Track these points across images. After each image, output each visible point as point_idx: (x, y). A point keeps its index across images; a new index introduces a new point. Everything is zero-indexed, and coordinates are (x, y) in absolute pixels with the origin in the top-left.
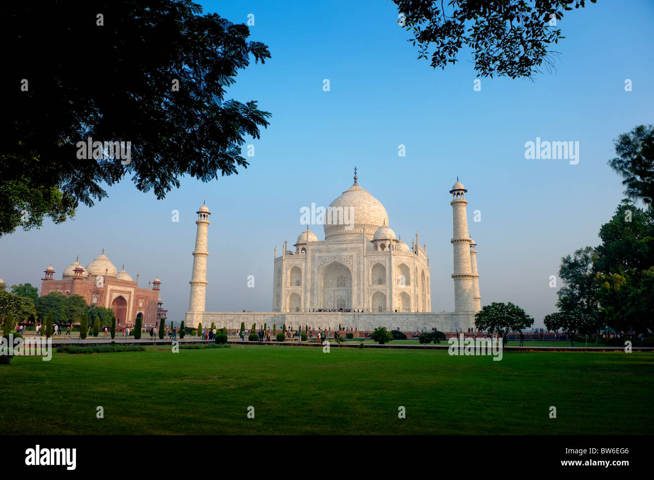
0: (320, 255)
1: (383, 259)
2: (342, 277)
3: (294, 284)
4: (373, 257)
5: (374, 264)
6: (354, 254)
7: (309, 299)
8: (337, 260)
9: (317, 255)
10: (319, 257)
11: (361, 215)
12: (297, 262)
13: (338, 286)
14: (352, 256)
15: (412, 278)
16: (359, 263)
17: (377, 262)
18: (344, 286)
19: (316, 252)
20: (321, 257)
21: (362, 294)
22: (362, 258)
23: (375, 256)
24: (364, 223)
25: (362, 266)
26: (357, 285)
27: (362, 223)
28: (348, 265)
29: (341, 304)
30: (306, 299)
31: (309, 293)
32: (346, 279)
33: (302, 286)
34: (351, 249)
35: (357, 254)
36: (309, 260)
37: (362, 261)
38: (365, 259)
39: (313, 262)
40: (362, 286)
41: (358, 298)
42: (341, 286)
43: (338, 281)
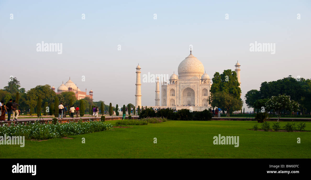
0: (182, 85)
1: (207, 87)
3: (171, 95)
4: (203, 86)
5: (203, 89)
6: (196, 85)
7: (178, 101)
8: (189, 87)
9: (181, 85)
10: (182, 86)
11: (195, 68)
12: (173, 87)
13: (188, 96)
14: (195, 85)
16: (198, 88)
18: (190, 96)
20: (183, 85)
21: (199, 99)
22: (199, 86)
24: (196, 71)
25: (199, 89)
28: (194, 89)
29: (189, 103)
30: (177, 101)
31: (178, 99)
32: (191, 93)
33: (175, 96)
34: (194, 83)
35: (197, 85)
36: (178, 87)
37: (199, 87)
38: (200, 87)
39: (179, 87)
40: (199, 97)
41: (197, 101)
42: (189, 96)
43: (188, 94)
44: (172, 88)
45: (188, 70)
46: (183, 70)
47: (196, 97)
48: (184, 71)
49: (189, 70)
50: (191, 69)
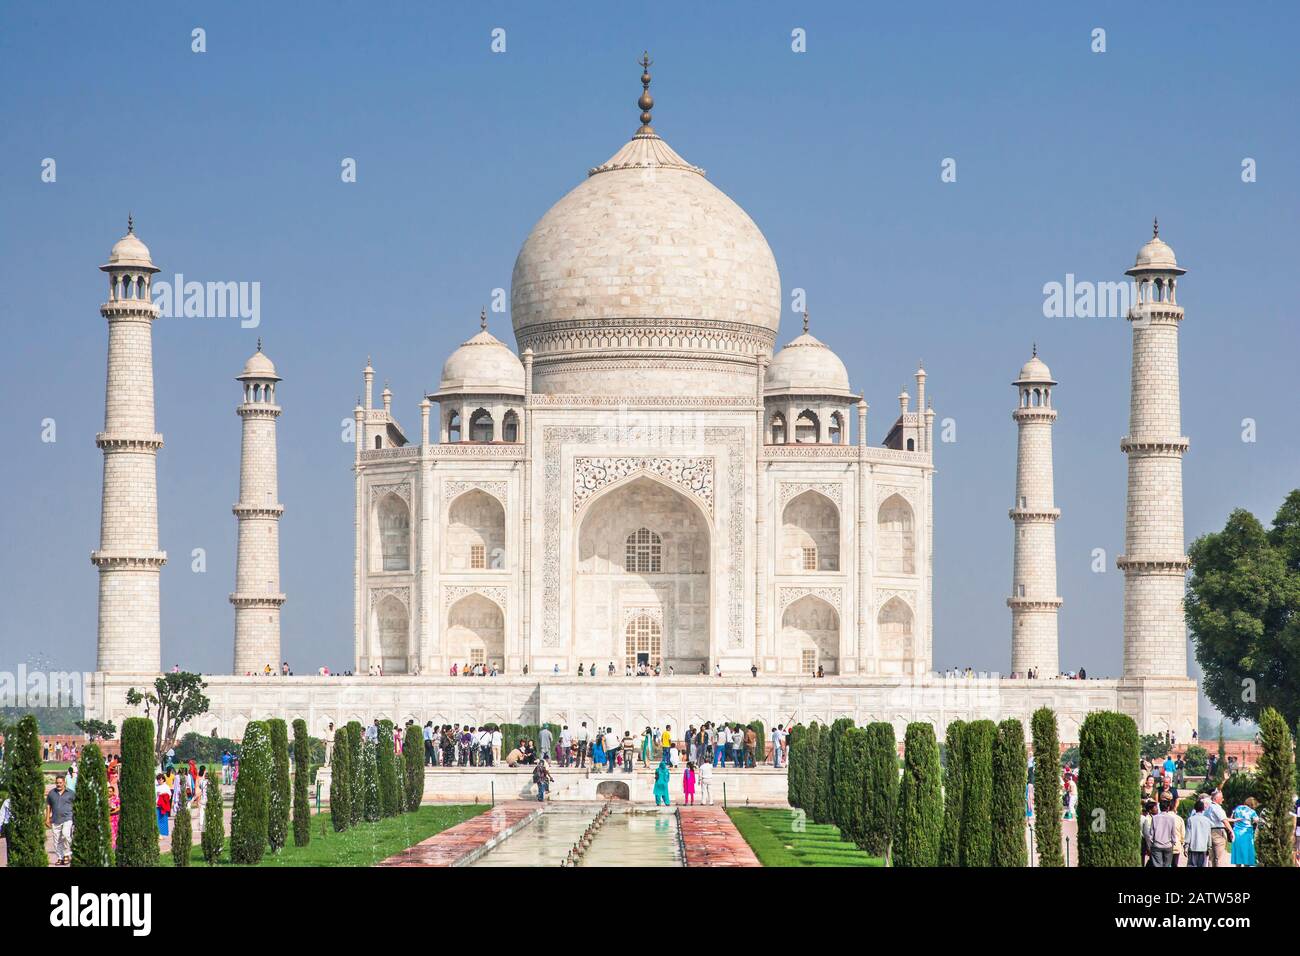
0: (584, 449)
1: (831, 476)
2: (644, 533)
3: (461, 560)
4: (792, 466)
5: (794, 493)
6: (721, 453)
7: (538, 619)
8: (651, 473)
9: (570, 449)
10: (579, 460)
11: (703, 282)
12: (485, 475)
13: (629, 568)
14: (710, 462)
15: (921, 549)
16: (738, 490)
17: (806, 488)
18: (656, 568)
19: (566, 439)
20: (589, 458)
22: (750, 469)
23: (798, 466)
24: (712, 316)
25: (749, 501)
26: (732, 569)
27: (704, 316)
28: (698, 499)
29: (643, 639)
30: (526, 622)
31: (537, 595)
32: (664, 542)
33: (508, 570)
34: (707, 432)
35: (732, 454)
36: (538, 467)
37: (750, 482)
38: (764, 475)
39: (552, 476)
40: (749, 578)
41: (736, 619)
42: (643, 567)
43: (630, 550)
44: (472, 486)
45: (626, 300)
46: (576, 294)
47: (721, 583)
48: (582, 303)
49: (634, 298)
50: (655, 289)
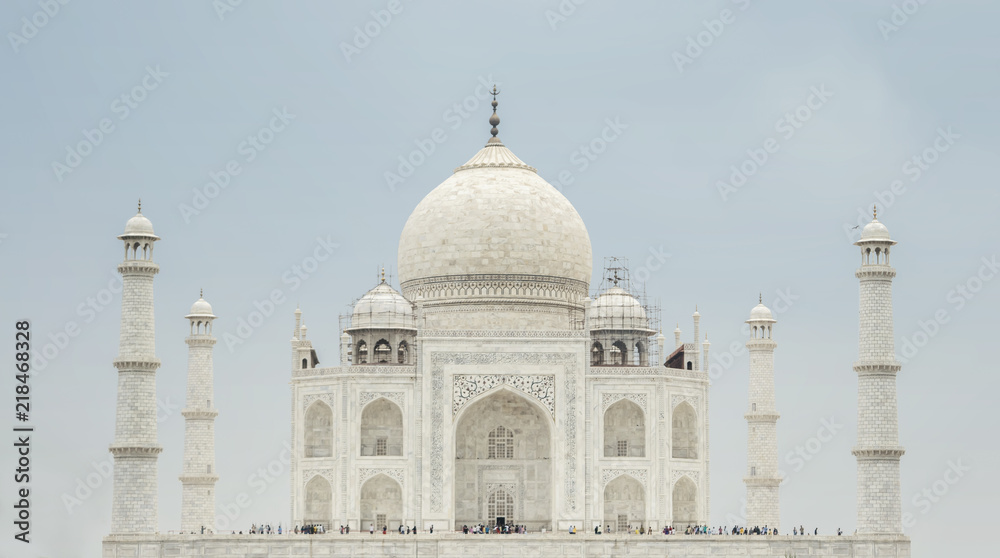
0: (460, 369)
1: (639, 389)
2: (501, 429)
3: (370, 450)
4: (611, 382)
5: (612, 401)
7: (427, 493)
8: (509, 387)
9: (450, 369)
10: (457, 377)
11: (541, 248)
12: (389, 389)
13: (491, 456)
14: (552, 378)
15: (702, 440)
16: (572, 399)
17: (621, 398)
18: (510, 456)
19: (447, 361)
20: (463, 376)
21: (580, 480)
22: (581, 383)
23: (616, 382)
24: (547, 273)
25: (580, 406)
26: (568, 456)
27: (541, 273)
28: (543, 406)
29: (501, 506)
30: (418, 495)
31: (427, 475)
32: (516, 436)
33: (405, 456)
34: (549, 357)
35: (568, 373)
36: (426, 381)
37: (580, 393)
38: (591, 388)
39: (437, 387)
40: (580, 462)
41: (571, 492)
42: (501, 455)
43: (491, 442)
44: (379, 396)
45: (485, 262)
46: (449, 257)
47: (559, 465)
48: (453, 263)
49: (492, 261)
50: (507, 254)
